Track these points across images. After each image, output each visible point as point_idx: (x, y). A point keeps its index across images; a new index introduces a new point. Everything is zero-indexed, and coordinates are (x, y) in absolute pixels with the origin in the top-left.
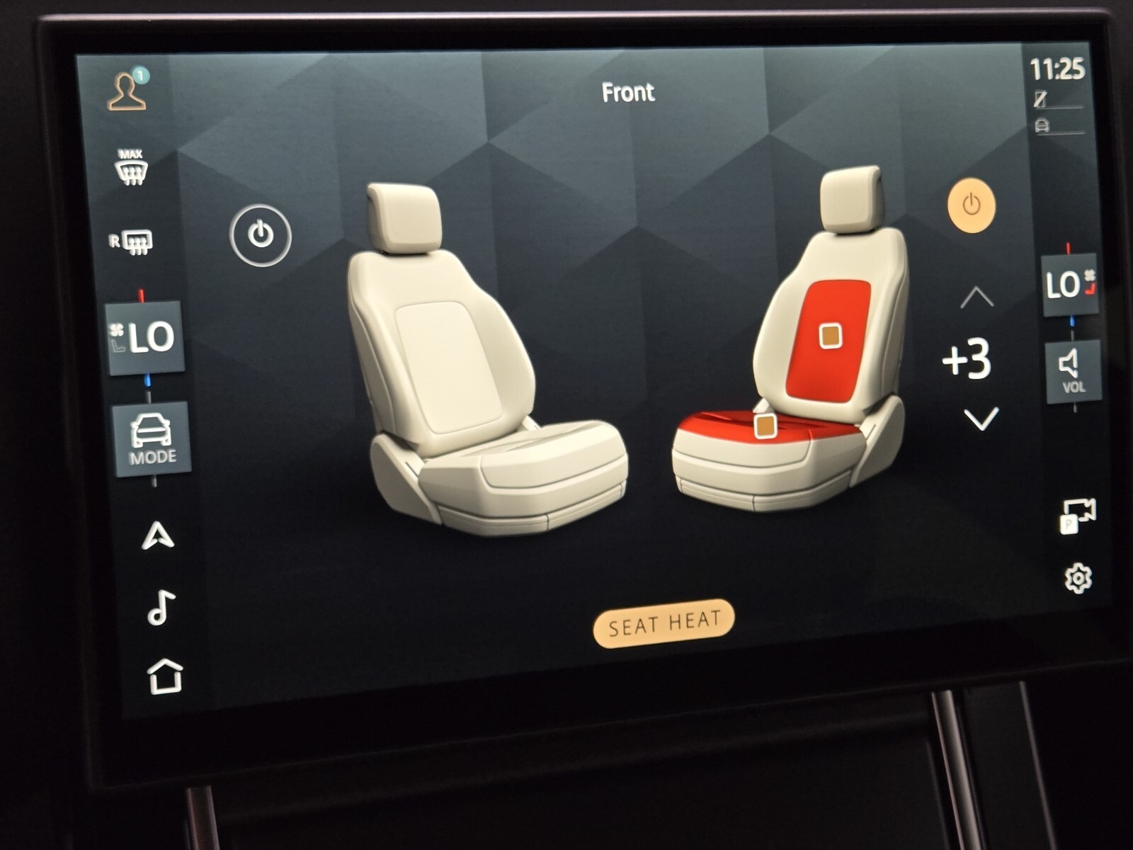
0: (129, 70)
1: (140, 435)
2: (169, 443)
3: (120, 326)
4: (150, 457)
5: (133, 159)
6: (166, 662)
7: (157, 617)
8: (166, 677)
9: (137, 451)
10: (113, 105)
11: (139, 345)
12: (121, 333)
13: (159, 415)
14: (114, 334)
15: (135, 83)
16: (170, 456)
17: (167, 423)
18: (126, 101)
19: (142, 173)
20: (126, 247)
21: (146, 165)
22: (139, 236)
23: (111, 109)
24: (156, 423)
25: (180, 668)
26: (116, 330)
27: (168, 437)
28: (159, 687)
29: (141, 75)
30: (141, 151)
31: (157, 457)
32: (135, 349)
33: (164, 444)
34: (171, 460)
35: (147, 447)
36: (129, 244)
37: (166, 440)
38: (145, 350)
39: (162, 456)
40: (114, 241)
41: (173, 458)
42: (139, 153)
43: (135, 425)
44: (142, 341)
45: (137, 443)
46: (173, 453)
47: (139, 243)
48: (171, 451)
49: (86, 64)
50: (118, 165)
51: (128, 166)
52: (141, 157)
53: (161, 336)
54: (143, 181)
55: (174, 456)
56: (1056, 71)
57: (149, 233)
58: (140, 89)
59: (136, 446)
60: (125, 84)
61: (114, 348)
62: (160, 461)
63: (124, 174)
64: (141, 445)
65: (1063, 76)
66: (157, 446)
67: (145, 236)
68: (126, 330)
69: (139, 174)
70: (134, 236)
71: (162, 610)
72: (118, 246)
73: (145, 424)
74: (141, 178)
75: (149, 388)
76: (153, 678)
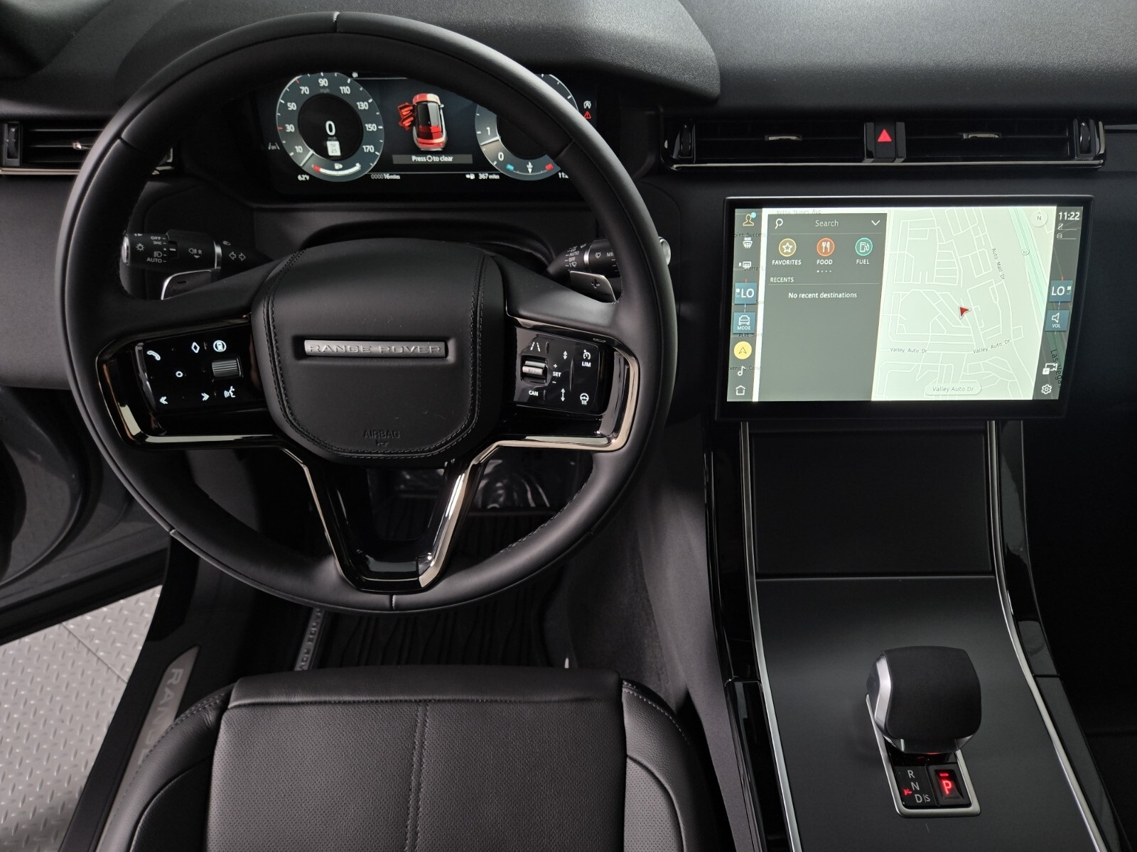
0: (750, 213)
1: (741, 322)
5: (749, 240)
6: (741, 387)
7: (740, 373)
9: (739, 326)
13: (747, 316)
15: (752, 217)
16: (748, 328)
17: (749, 319)
18: (748, 224)
20: (743, 266)
21: (752, 242)
22: (748, 263)
23: (743, 225)
24: (746, 318)
26: (738, 290)
28: (738, 393)
29: (753, 215)
30: (751, 238)
32: (743, 296)
35: (742, 325)
37: (748, 324)
39: (746, 328)
40: (740, 264)
41: (750, 329)
43: (740, 319)
44: (745, 294)
45: (740, 324)
46: (750, 327)
49: (738, 212)
50: (744, 242)
51: (746, 243)
52: (751, 240)
53: (750, 294)
56: (1068, 217)
57: (751, 262)
58: (753, 220)
60: (749, 218)
61: (737, 296)
62: (744, 329)
63: (745, 245)
65: (1071, 219)
66: (746, 325)
68: (741, 291)
70: (746, 263)
71: (742, 371)
73: (743, 318)
74: (750, 246)
75: (745, 308)
76: (737, 390)
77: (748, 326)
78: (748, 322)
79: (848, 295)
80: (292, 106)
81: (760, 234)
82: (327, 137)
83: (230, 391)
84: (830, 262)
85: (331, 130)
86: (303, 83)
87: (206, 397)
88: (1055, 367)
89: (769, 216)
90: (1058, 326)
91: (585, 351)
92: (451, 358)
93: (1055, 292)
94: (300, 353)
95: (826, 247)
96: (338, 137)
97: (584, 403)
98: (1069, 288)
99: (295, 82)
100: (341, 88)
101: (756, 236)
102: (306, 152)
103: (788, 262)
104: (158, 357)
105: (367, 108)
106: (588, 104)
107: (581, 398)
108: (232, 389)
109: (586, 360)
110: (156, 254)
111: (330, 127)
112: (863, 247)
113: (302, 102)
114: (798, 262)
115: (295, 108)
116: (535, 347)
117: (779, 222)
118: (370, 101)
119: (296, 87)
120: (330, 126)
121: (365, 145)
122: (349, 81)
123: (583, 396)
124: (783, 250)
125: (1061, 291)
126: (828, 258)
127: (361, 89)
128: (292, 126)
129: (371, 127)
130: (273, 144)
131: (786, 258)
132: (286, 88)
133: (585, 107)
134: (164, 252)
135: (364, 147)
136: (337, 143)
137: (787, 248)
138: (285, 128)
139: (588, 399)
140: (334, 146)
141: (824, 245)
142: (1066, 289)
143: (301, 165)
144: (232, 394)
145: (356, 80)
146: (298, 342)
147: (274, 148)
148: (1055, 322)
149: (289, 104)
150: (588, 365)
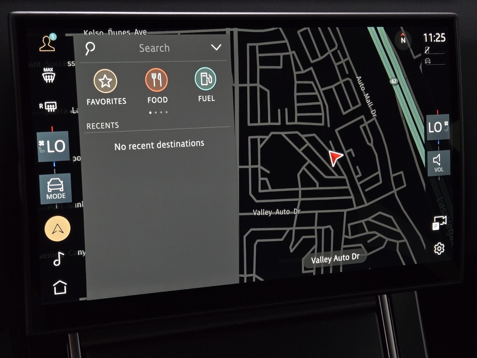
0: (48, 35)
1: (51, 187)
2: (63, 190)
3: (43, 142)
4: (55, 196)
5: (49, 72)
6: (60, 281)
7: (57, 263)
8: (60, 288)
9: (49, 194)
10: (41, 49)
11: (51, 150)
12: (43, 145)
13: (58, 179)
14: (40, 145)
15: (50, 40)
16: (63, 196)
17: (62, 182)
18: (47, 48)
19: (53, 78)
20: (46, 108)
22: (52, 104)
23: (40, 51)
24: (57, 182)
25: (66, 284)
26: (41, 143)
27: (62, 188)
28: (57, 292)
29: (53, 37)
30: (52, 68)
31: (57, 196)
32: (49, 151)
33: (61, 191)
34: (63, 198)
35: (53, 192)
36: (47, 107)
37: (62, 189)
38: (53, 151)
39: (59, 196)
40: (41, 106)
41: (64, 197)
43: (49, 183)
44: (52, 148)
45: (50, 190)
46: (64, 195)
47: (51, 107)
48: (63, 194)
50: (43, 74)
51: (47, 75)
52: (53, 71)
53: (60, 146)
54: (53, 81)
55: (65, 196)
56: (434, 39)
58: (52, 43)
59: (49, 191)
60: (47, 40)
61: (40, 151)
62: (59, 198)
63: (45, 78)
64: (51, 191)
65: (437, 40)
66: (58, 192)
67: (54, 104)
68: (46, 143)
69: (51, 78)
70: (49, 104)
71: (59, 260)
72: (43, 108)
73: (53, 182)
74: (52, 80)
75: (54, 168)
76: (55, 288)
77: (62, 193)
78: (61, 186)
79: (194, 144)
84: (165, 100)
88: (444, 220)
90: (441, 170)
93: (432, 129)
95: (156, 79)
98: (446, 123)
103: (108, 101)
112: (204, 79)
114: (121, 101)
117: (90, 47)
124: (99, 84)
125: (438, 128)
126: (161, 94)
131: (106, 96)
137: (105, 81)
141: (154, 76)
142: (443, 124)
148: (437, 166)
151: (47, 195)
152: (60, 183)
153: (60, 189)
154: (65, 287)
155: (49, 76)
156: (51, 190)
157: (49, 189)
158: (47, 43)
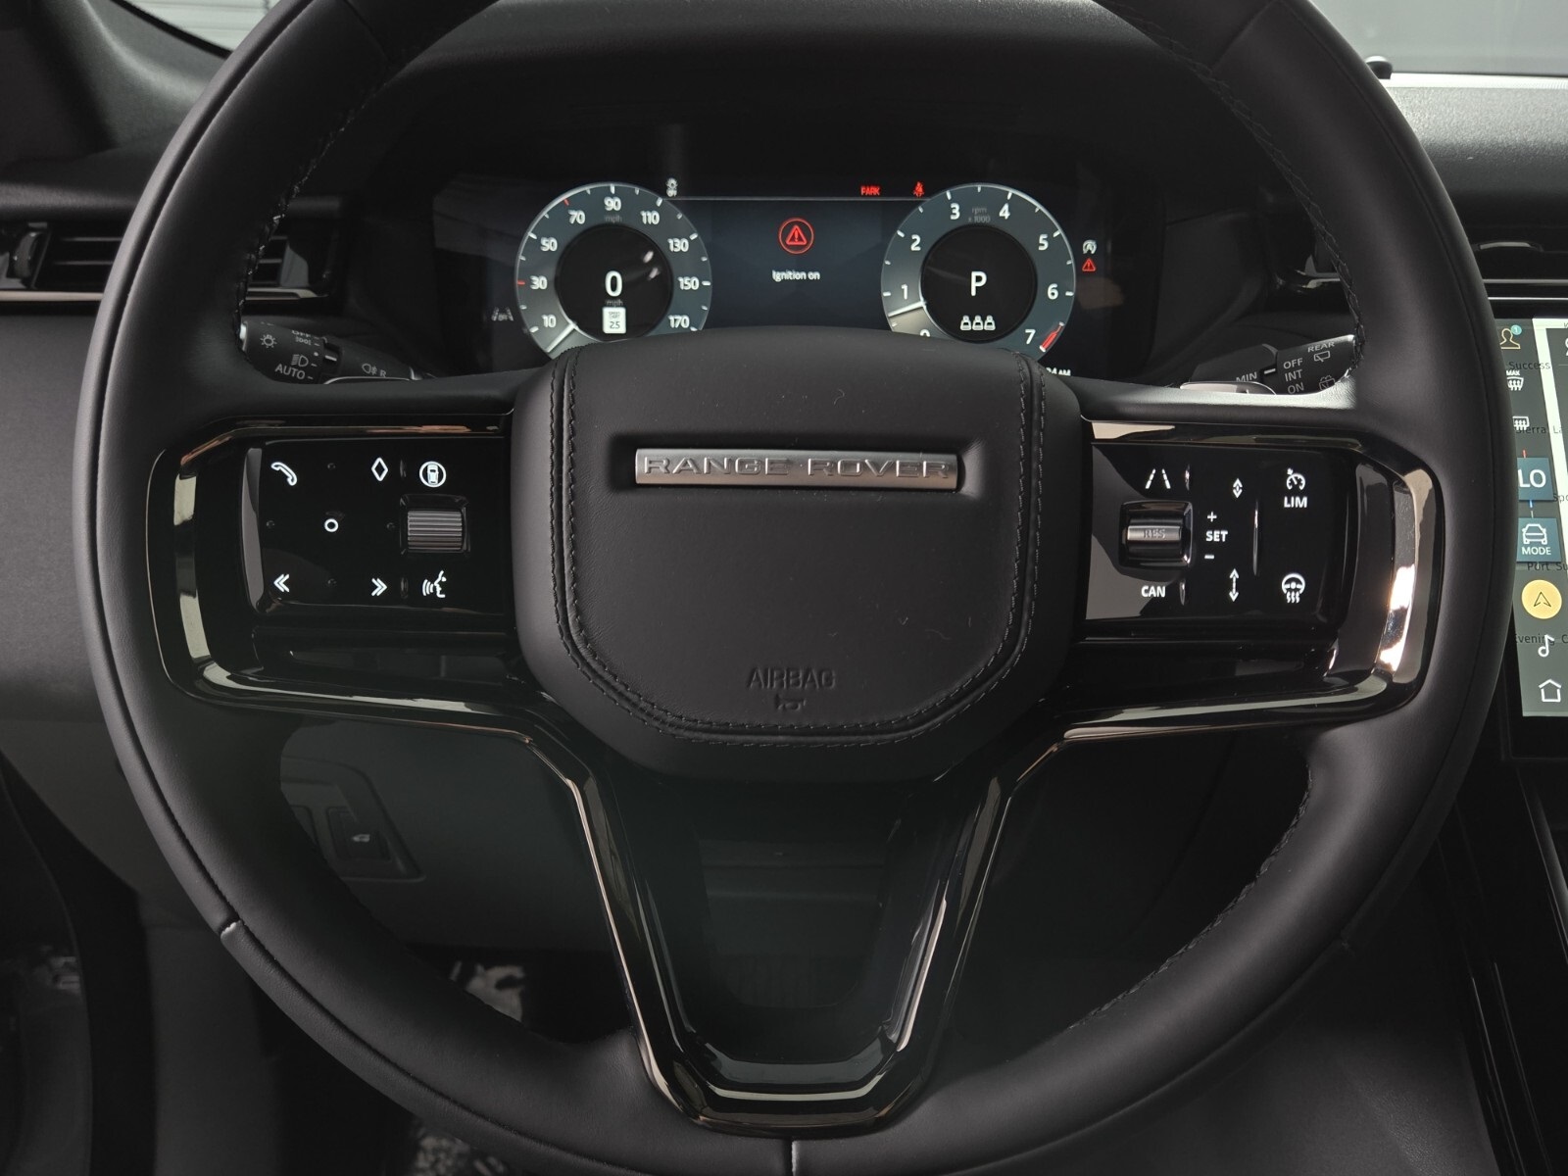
0: (1510, 326)
1: (1527, 537)
2: (1546, 543)
3: (1521, 471)
4: (1534, 551)
5: (1515, 376)
6: (1550, 681)
7: (1544, 651)
8: (1550, 691)
9: (1526, 546)
11: (1524, 483)
13: (1538, 525)
15: (1514, 334)
16: (1547, 551)
17: (1544, 531)
18: (1508, 344)
19: (1521, 384)
21: (1522, 379)
22: (1522, 420)
23: (1502, 347)
24: (1537, 530)
25: (1560, 686)
27: (1545, 539)
28: (1546, 698)
29: (1516, 330)
31: (1538, 551)
33: (1543, 543)
34: (1547, 554)
35: (1531, 544)
36: (1516, 424)
37: (1544, 541)
38: (1528, 486)
39: (1542, 550)
41: (1549, 552)
42: (1518, 373)
43: (1526, 530)
44: (1526, 481)
45: (1526, 541)
46: (1549, 549)
47: (1521, 424)
48: (1546, 548)
50: (1507, 379)
51: (1513, 380)
52: (1519, 375)
53: (1537, 478)
57: (1527, 418)
58: (1516, 338)
59: (1526, 543)
60: (1507, 334)
62: (1540, 554)
63: (1510, 383)
64: (1528, 543)
66: (1539, 544)
67: (1524, 419)
69: (1519, 385)
70: (1519, 420)
71: (1547, 647)
73: (1533, 531)
74: (1520, 387)
75: (1531, 509)
76: (1543, 691)
77: (1545, 546)
78: (1543, 537)
80: (550, 245)
81: (1537, 365)
82: (605, 300)
83: (436, 583)
85: (614, 288)
86: (574, 203)
87: (380, 587)
89: (1550, 332)
91: (1290, 472)
92: (971, 487)
94: (621, 476)
96: (625, 300)
97: (1293, 598)
99: (563, 201)
100: (644, 214)
101: (1531, 369)
102: (562, 325)
104: (292, 479)
105: (685, 250)
106: (1090, 246)
107: (1284, 587)
108: (441, 577)
109: (1295, 492)
110: (296, 359)
111: (614, 281)
113: (568, 238)
115: (554, 249)
116: (1158, 478)
118: (694, 237)
119: (563, 211)
120: (614, 279)
121: (674, 314)
122: (659, 202)
123: (1289, 581)
127: (680, 216)
128: (544, 279)
129: (689, 283)
130: (503, 311)
132: (545, 214)
133: (1085, 251)
134: (312, 359)
135: (672, 318)
136: (622, 311)
138: (531, 282)
139: (1302, 587)
140: (615, 315)
143: (549, 350)
144: (439, 589)
145: (673, 201)
146: (624, 448)
147: (502, 317)
149: (544, 241)
150: (1302, 502)
151: (1523, 549)
152: (1541, 532)
153: (1542, 541)
154: (1558, 691)
155: (1514, 382)
156: (1529, 541)
157: (1525, 539)
158: (1508, 340)
